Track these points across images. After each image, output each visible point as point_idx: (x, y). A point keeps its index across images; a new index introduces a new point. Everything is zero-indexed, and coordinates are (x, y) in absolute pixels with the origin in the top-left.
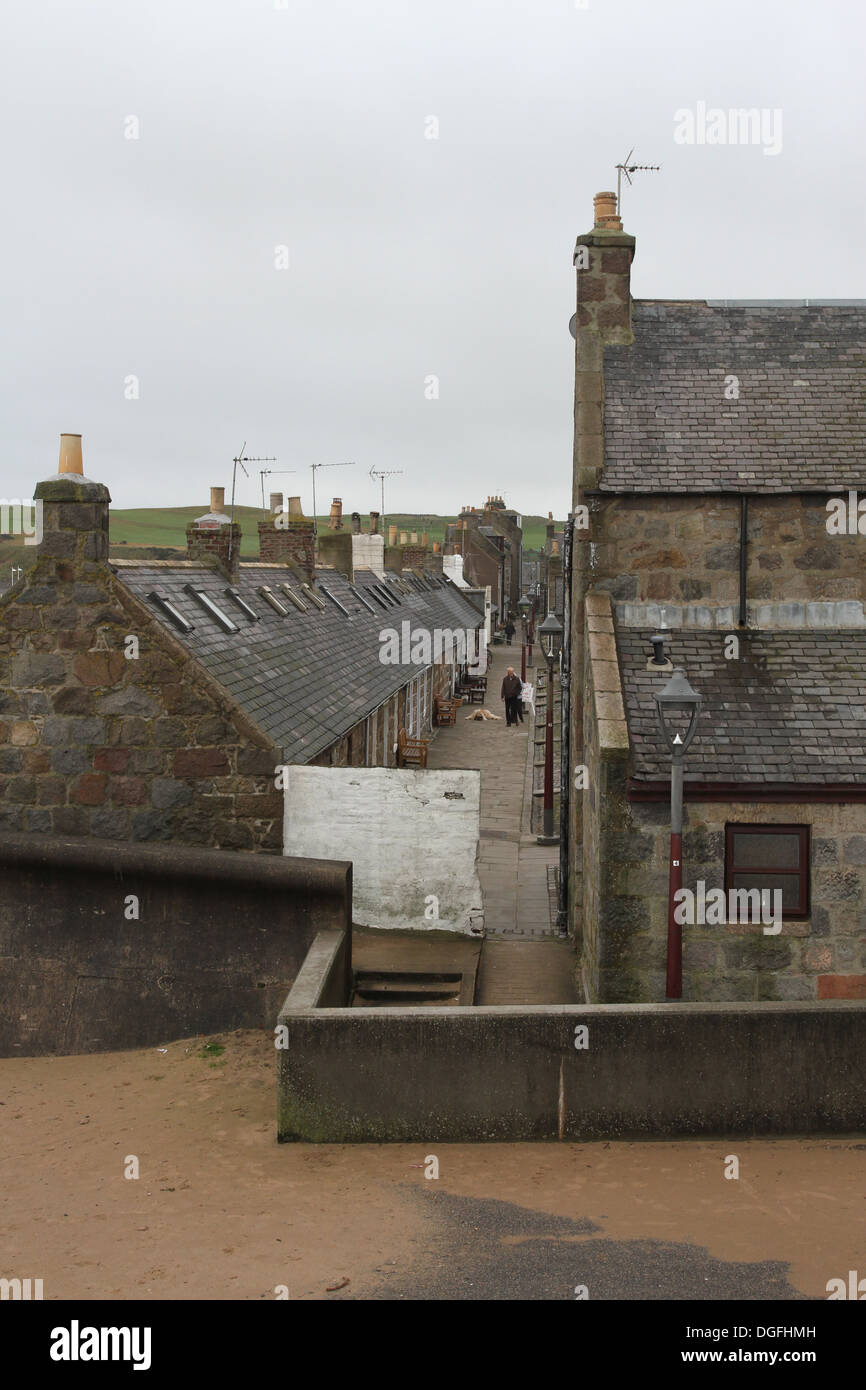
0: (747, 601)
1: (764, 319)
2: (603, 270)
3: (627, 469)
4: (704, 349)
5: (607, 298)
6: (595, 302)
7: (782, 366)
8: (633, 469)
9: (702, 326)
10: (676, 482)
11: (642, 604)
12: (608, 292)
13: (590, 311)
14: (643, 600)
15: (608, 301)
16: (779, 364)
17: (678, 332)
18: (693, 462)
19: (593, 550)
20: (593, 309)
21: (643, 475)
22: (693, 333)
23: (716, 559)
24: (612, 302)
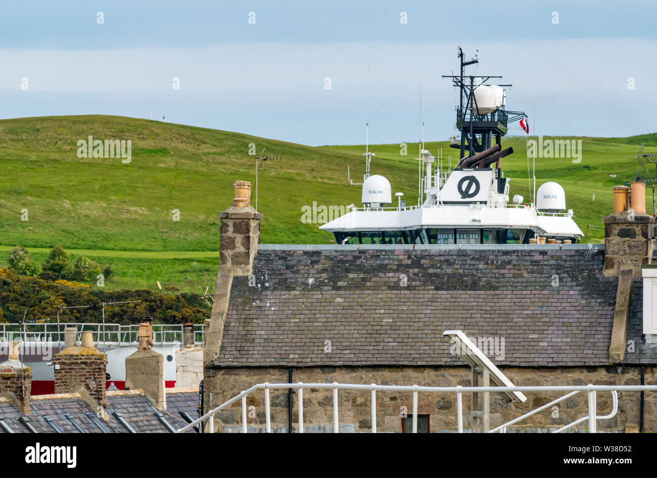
0: (293, 424)
1: (331, 258)
2: (233, 232)
3: (231, 353)
4: (291, 278)
5: (236, 248)
6: (230, 250)
7: (333, 290)
8: (234, 352)
9: (294, 262)
10: (255, 359)
11: (237, 426)
12: (237, 245)
13: (227, 255)
14: (238, 423)
15: (237, 250)
16: (331, 288)
17: (279, 267)
18: (267, 348)
19: (211, 397)
20: (229, 255)
21: (239, 356)
22: (287, 267)
23: (277, 401)
24: (238, 251)
